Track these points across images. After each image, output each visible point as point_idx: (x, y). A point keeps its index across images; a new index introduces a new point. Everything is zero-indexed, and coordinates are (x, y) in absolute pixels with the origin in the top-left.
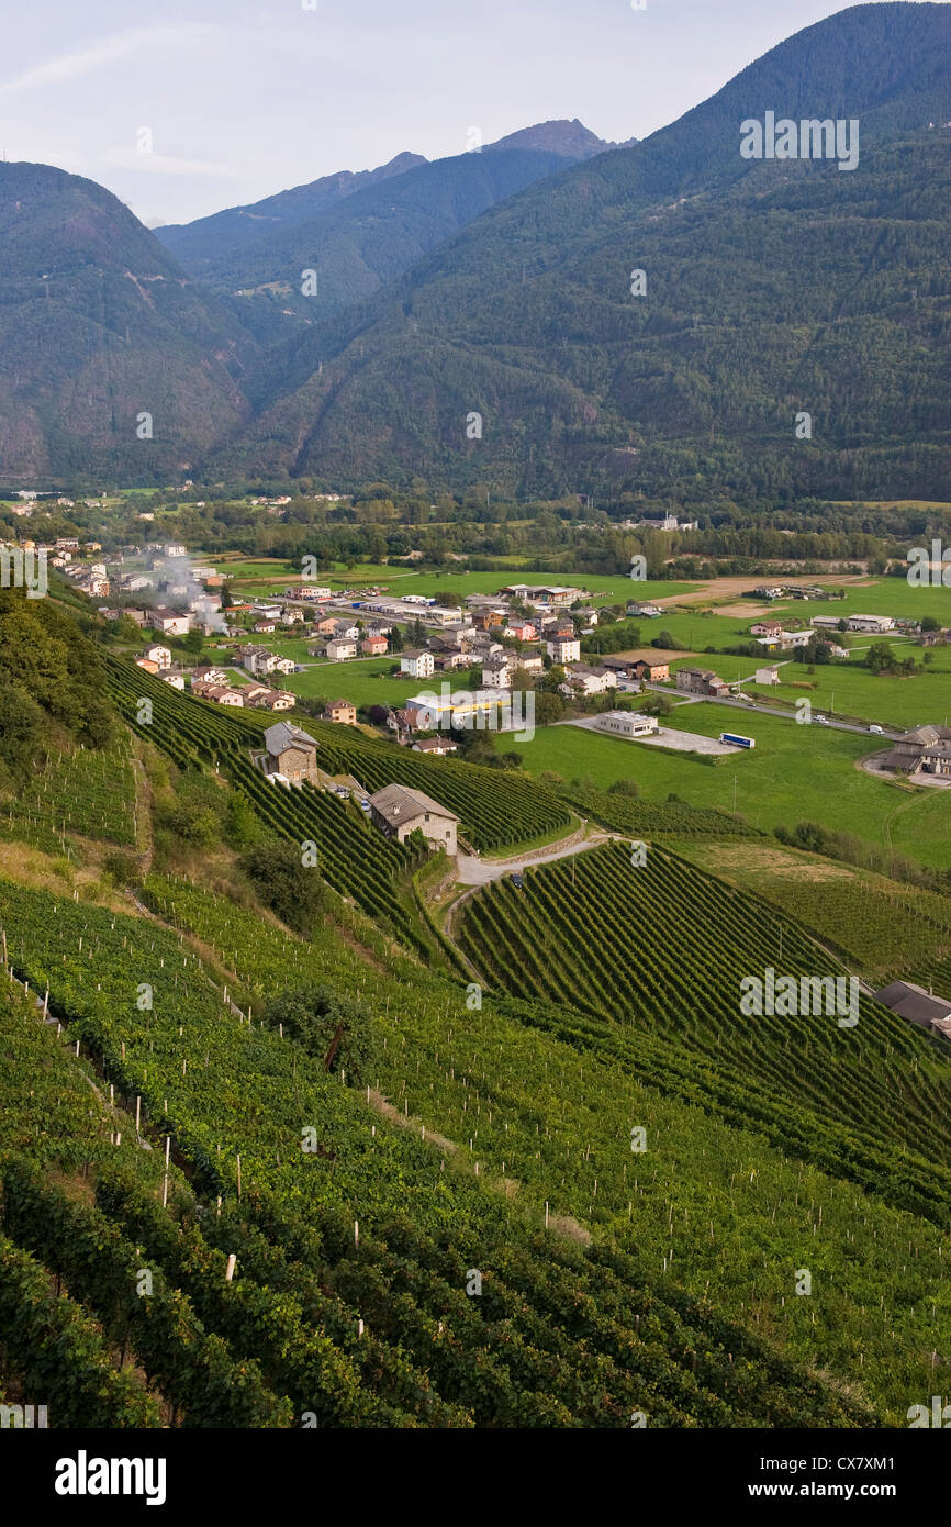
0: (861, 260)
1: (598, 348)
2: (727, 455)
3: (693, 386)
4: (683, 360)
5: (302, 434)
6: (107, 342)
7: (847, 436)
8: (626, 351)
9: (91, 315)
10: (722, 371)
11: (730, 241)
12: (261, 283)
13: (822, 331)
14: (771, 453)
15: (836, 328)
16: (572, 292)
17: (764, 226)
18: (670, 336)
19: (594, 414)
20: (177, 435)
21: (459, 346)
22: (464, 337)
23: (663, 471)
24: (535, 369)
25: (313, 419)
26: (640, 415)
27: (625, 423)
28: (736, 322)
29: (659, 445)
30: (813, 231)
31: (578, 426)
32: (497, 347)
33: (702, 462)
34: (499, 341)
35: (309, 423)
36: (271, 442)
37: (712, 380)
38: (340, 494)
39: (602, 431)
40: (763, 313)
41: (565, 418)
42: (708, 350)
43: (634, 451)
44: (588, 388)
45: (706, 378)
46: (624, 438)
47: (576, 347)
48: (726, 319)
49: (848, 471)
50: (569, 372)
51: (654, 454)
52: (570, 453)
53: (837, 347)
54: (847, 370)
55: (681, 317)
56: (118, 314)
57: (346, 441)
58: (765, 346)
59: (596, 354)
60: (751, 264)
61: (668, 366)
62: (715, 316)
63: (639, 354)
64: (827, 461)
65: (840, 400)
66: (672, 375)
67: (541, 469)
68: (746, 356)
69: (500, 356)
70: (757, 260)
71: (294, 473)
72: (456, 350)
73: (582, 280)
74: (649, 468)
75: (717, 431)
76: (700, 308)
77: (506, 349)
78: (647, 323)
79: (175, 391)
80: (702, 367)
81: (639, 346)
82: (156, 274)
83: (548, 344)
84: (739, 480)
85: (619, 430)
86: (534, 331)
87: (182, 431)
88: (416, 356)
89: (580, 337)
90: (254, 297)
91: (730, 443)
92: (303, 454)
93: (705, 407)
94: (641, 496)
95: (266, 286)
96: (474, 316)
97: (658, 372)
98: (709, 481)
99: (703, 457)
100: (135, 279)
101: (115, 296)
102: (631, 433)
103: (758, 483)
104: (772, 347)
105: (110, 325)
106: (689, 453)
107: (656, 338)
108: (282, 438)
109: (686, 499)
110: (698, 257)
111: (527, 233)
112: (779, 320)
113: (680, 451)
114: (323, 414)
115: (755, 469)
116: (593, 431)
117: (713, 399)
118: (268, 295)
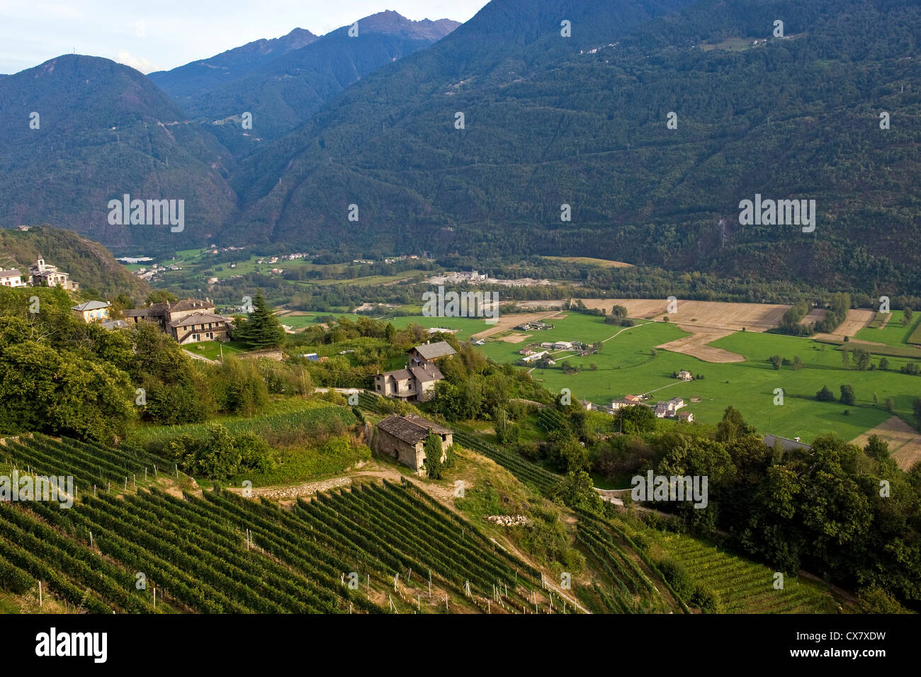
0: (553, 131)
1: (428, 173)
2: (497, 232)
3: (478, 196)
4: (472, 182)
5: (274, 218)
6: (155, 165)
7: (552, 223)
8: (442, 175)
9: (144, 151)
10: (491, 188)
11: (489, 116)
12: (228, 116)
13: (537, 169)
14: (517, 231)
15: (544, 168)
16: (411, 141)
17: (505, 109)
18: (464, 168)
19: (430, 209)
20: (203, 219)
21: (356, 170)
22: (357, 165)
23: (466, 240)
24: (397, 184)
25: (280, 210)
26: (452, 210)
27: (446, 214)
28: (495, 162)
29: (463, 226)
30: (529, 113)
31: (422, 216)
32: (375, 171)
33: (485, 236)
34: (376, 167)
35: (278, 211)
36: (257, 222)
37: (487, 193)
38: (302, 253)
39: (434, 218)
40: (508, 157)
41: (415, 210)
42: (484, 177)
43: (451, 230)
44: (425, 195)
45: (483, 192)
46: (446, 222)
47: (417, 172)
48: (491, 160)
49: (553, 241)
50: (414, 185)
51: (461, 231)
52: (419, 229)
53: (544, 178)
54: (549, 190)
55: (468, 158)
56: (159, 149)
57: (300, 222)
58: (510, 176)
59: (427, 176)
60: (500, 129)
61: (464, 185)
62: (485, 157)
63: (449, 177)
64: (543, 236)
65: (547, 205)
66: (467, 190)
67: (405, 237)
68: (502, 181)
69: (377, 176)
70: (503, 127)
71: (273, 240)
72: (354, 173)
73: (416, 134)
74: (460, 239)
75: (491, 219)
76: (477, 153)
77: (380, 172)
78: (452, 160)
79: (198, 193)
80: (480, 185)
81: (449, 173)
82: (174, 121)
83: (402, 169)
84: (503, 245)
85: (442, 218)
86: (394, 162)
87: (205, 216)
88: (334, 177)
89: (418, 167)
90: (225, 126)
91: (498, 226)
92: (276, 229)
93: (484, 207)
94: (457, 255)
95: (231, 118)
96: (361, 152)
97: (460, 188)
98: (489, 245)
99: (486, 233)
100: (163, 125)
101: (156, 139)
102: (449, 220)
103: (512, 246)
104: (514, 176)
105: (156, 156)
106: (479, 231)
107: (457, 169)
108: (263, 220)
109: (479, 255)
110: (473, 125)
111: (381, 100)
112: (516, 161)
113: (475, 230)
114: (285, 207)
115: (510, 240)
116: (430, 218)
117: (488, 203)
118: (233, 124)
